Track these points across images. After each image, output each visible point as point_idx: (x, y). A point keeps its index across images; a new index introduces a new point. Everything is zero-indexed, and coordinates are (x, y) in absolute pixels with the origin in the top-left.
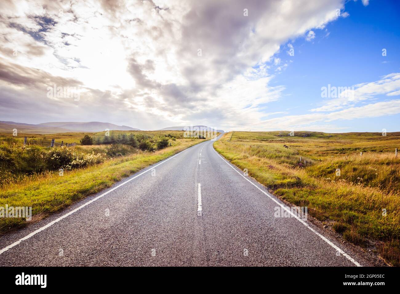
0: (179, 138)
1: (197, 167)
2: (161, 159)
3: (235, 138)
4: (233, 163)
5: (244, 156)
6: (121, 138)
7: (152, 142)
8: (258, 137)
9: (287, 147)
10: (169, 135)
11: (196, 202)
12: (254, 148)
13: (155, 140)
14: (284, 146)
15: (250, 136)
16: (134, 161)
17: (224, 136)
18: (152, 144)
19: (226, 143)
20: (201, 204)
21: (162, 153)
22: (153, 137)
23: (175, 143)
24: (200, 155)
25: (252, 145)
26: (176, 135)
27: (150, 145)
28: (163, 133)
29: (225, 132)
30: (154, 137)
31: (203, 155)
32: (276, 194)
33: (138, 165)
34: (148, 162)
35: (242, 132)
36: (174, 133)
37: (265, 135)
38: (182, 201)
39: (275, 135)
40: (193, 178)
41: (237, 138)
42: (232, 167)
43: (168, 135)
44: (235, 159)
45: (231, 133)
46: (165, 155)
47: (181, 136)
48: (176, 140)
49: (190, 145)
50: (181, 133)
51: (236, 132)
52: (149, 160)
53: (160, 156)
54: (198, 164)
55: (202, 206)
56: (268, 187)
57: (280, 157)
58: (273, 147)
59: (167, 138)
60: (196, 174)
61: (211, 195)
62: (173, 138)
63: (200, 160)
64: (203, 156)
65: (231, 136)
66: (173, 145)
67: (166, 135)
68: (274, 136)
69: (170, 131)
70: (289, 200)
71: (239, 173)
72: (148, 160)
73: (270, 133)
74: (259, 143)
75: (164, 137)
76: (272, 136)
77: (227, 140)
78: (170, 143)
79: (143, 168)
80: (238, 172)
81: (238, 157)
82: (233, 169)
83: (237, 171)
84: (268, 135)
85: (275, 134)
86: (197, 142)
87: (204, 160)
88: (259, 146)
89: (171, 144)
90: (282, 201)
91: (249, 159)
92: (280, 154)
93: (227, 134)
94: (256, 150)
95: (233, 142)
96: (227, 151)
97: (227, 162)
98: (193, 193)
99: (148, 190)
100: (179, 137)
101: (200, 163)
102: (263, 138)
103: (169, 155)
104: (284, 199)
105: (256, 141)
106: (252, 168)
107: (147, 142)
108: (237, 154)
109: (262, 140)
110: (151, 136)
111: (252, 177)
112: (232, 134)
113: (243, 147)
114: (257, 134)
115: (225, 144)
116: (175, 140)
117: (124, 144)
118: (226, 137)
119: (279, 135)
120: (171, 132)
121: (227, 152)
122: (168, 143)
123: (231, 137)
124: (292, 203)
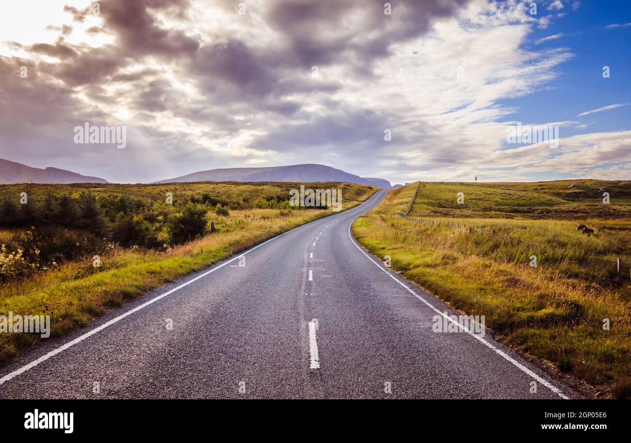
0: (237, 207)
1: (303, 287)
2: (196, 267)
3: (424, 203)
4: (411, 278)
5: (443, 258)
6: (56, 206)
7: (152, 219)
8: (500, 201)
9: (588, 231)
10: (206, 198)
11: (304, 355)
12: (482, 234)
13: (160, 214)
14: (580, 228)
15: (473, 197)
16: (123, 270)
17: (390, 200)
18: (153, 227)
19: (395, 221)
20: (317, 359)
21: (195, 252)
22: (152, 204)
23: (228, 222)
24: (311, 256)
25: (478, 227)
26: (229, 196)
27: (147, 229)
28: (183, 192)
29: (392, 184)
30: (156, 206)
31: (318, 258)
32: (511, 341)
33: (136, 280)
34: (159, 273)
35: (448, 184)
36: (221, 189)
37: (524, 193)
38: (271, 353)
39: (558, 195)
40: (293, 311)
41: (433, 205)
42: (406, 287)
43: (200, 197)
44: (418, 266)
45: (413, 189)
46: (203, 256)
47: (244, 200)
48: (230, 212)
49: (278, 230)
50: (244, 192)
51: (427, 183)
52: (161, 268)
53: (188, 259)
54: (304, 279)
55: (318, 361)
56: (495, 328)
57: (556, 260)
58: (542, 232)
59: (200, 207)
60: (302, 303)
61: (342, 343)
62: (219, 205)
63: (311, 272)
64: (321, 260)
65: (410, 199)
66: (222, 229)
67: (197, 197)
68: (554, 198)
69: (207, 183)
70: (536, 352)
71: (424, 300)
72: (158, 269)
73: (541, 187)
74: (501, 222)
75: (190, 204)
76: (548, 197)
77: (399, 211)
78: (212, 224)
79: (152, 289)
80: (421, 298)
81: (429, 260)
82: (408, 293)
83: (418, 296)
84: (535, 195)
85: (556, 191)
86: (298, 220)
87: (324, 269)
88: (500, 229)
89: (216, 227)
90: (521, 356)
91: (459, 264)
92: (559, 252)
93: (398, 190)
94: (488, 241)
95: (419, 218)
96: (395, 246)
97: (391, 276)
98: (296, 340)
99: (182, 334)
100: (239, 204)
101: (311, 279)
102: (519, 205)
103: (215, 256)
104: (526, 350)
105: (493, 212)
106: (460, 287)
107: (135, 219)
108: (424, 253)
109: (516, 211)
110: (144, 201)
111: (457, 309)
112: (414, 192)
113: (448, 233)
114: (499, 191)
115: (393, 225)
116: (225, 214)
117: (66, 225)
118: (395, 202)
119: (568, 195)
120: (212, 186)
121: (395, 249)
122: (205, 223)
123: (414, 203)
124: (542, 357)
